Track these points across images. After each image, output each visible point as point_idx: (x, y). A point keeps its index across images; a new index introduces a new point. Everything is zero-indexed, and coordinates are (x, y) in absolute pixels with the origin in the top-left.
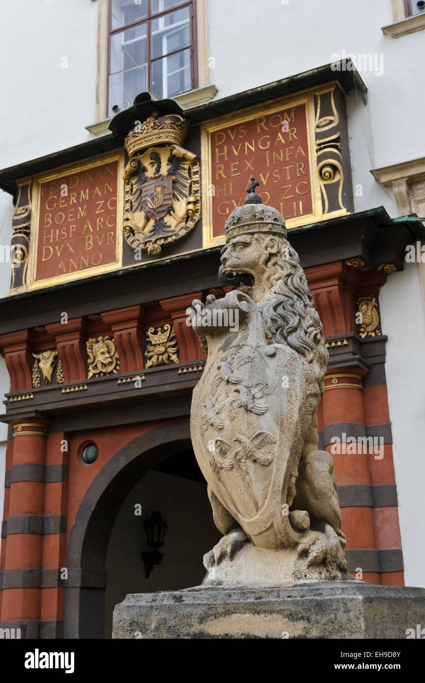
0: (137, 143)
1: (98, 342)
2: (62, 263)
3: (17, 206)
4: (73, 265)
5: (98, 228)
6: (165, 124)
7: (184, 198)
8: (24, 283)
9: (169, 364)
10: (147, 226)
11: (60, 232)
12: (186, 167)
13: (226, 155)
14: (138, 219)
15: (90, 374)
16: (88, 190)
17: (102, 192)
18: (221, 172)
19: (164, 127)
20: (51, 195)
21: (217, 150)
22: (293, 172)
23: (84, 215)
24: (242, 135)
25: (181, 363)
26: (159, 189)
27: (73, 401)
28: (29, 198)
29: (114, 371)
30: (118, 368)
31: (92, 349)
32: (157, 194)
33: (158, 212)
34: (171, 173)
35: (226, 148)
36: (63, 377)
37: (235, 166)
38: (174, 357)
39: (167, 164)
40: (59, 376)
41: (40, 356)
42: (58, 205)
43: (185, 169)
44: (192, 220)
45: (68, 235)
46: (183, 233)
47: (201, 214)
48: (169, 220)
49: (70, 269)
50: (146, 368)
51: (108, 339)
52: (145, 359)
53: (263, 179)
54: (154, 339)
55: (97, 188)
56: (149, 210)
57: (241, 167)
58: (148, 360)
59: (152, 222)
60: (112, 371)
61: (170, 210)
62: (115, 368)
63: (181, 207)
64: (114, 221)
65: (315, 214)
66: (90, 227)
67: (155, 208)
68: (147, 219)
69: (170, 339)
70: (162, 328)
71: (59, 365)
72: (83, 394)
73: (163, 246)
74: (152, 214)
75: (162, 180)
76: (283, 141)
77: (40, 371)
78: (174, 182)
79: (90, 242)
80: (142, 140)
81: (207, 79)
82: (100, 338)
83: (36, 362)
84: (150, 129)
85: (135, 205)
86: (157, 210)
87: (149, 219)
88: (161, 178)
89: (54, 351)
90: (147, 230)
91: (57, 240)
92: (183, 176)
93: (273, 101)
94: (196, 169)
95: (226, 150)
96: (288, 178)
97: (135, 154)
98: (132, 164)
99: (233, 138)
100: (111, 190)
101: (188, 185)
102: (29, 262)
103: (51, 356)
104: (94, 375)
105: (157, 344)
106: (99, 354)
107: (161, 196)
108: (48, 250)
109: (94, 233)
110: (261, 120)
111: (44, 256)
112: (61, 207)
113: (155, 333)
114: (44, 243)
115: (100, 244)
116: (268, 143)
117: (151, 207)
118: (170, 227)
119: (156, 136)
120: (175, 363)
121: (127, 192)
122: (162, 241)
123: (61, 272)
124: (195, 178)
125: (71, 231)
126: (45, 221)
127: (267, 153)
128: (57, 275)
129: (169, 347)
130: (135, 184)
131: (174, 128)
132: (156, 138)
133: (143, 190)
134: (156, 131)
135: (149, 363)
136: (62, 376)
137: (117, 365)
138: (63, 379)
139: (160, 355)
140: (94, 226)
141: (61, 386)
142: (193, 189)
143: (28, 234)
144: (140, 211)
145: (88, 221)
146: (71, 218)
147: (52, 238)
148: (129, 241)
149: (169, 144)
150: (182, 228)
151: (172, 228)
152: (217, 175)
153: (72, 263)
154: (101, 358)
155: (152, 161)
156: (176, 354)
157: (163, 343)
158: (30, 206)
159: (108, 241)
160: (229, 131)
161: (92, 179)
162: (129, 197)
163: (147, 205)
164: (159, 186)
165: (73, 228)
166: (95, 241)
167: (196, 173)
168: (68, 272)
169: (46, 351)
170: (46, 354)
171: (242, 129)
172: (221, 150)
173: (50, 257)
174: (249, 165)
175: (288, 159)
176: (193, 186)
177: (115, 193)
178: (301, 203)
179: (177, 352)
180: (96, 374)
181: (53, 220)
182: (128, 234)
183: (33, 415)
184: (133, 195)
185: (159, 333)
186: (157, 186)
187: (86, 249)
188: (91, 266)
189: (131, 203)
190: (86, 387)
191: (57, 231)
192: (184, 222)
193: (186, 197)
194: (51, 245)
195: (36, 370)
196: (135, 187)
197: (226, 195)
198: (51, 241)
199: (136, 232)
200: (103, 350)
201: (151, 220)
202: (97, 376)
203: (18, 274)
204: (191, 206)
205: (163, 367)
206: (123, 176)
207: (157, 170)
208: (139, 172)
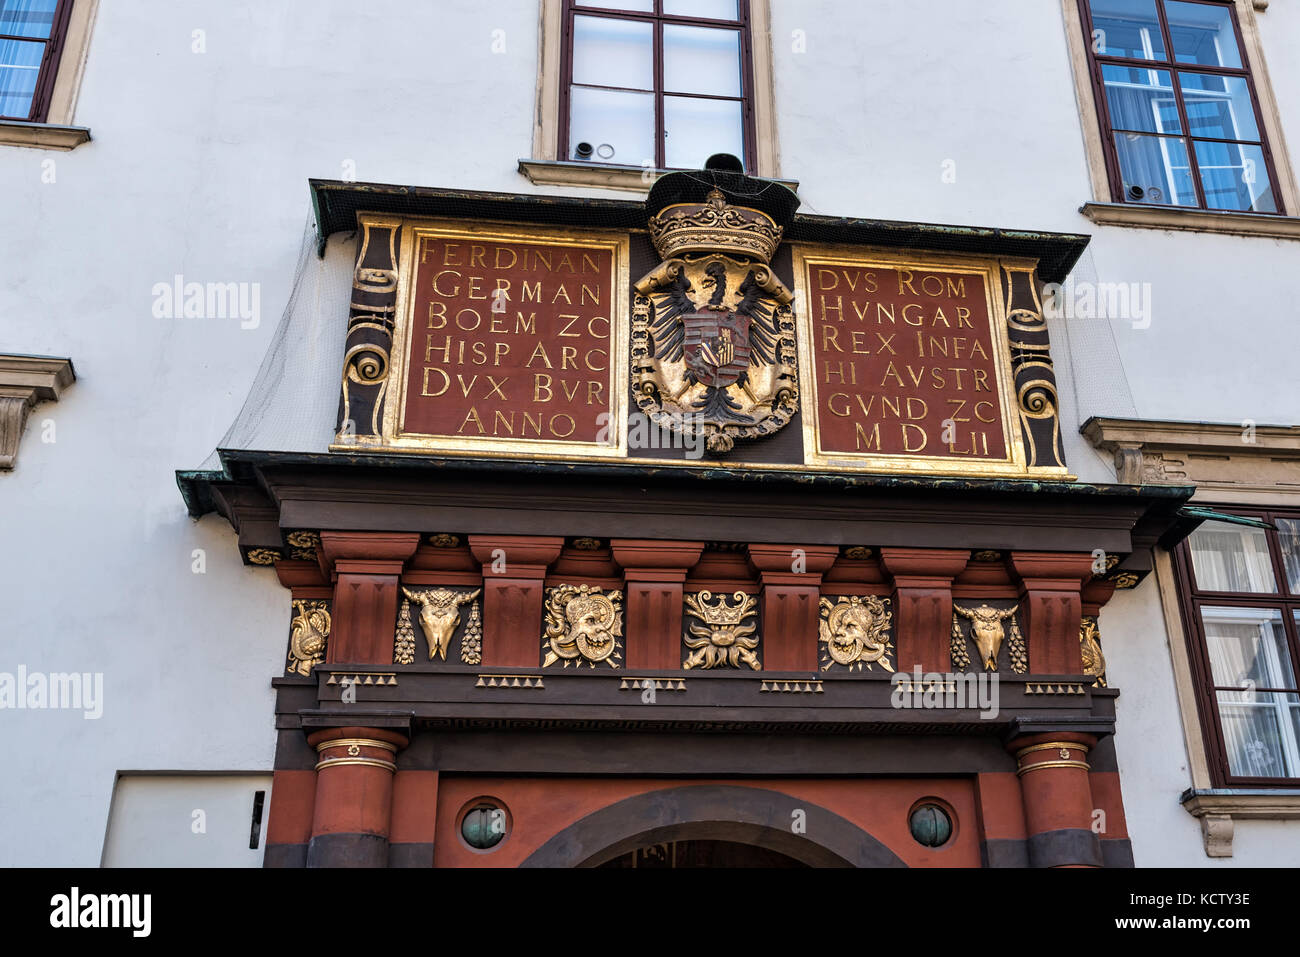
0: (696, 237)
1: (576, 595)
2: (473, 410)
3: (359, 265)
4: (501, 423)
5: (565, 364)
6: (754, 222)
7: (767, 364)
8: (375, 431)
9: (737, 668)
10: (688, 393)
11: (468, 349)
12: (771, 309)
13: (840, 313)
14: (672, 373)
15: (551, 658)
16: (539, 284)
17: (575, 298)
18: (833, 339)
19: (753, 227)
20: (447, 268)
21: (823, 298)
22: (968, 380)
23: (530, 329)
24: (872, 287)
25: (766, 670)
26: (726, 333)
27: (505, 707)
28: (393, 255)
29: (608, 660)
30: (618, 656)
31: (564, 607)
32: (723, 341)
33: (721, 375)
34: (745, 311)
35: (839, 300)
36: (480, 653)
37: (858, 337)
38: (750, 658)
39: (737, 293)
40: (470, 649)
41: (423, 597)
42: (464, 292)
43: (769, 314)
44: (784, 408)
45: (491, 359)
46: (771, 427)
47: (799, 402)
48: (733, 391)
49: (491, 430)
50: (686, 667)
51: (598, 593)
52: (686, 650)
53: (913, 376)
54: (711, 614)
55: (562, 287)
56: (701, 365)
57: (871, 342)
58: (691, 653)
59: (700, 389)
60: (605, 660)
61: (742, 380)
62: (611, 657)
63: (762, 379)
64: (603, 361)
65: (1012, 462)
66: (546, 358)
67: (717, 364)
68: (691, 379)
69: (745, 621)
70: (730, 595)
71: (470, 624)
72: (530, 697)
73: (736, 440)
74: (707, 374)
75: (729, 318)
76: (946, 323)
77: (420, 629)
78: (752, 329)
79: (546, 387)
80: (706, 236)
81: (776, 166)
82: (584, 587)
83: (406, 607)
84: (725, 222)
85: (662, 345)
86: (719, 371)
87: (697, 381)
88: (727, 314)
89: (460, 593)
90: (686, 399)
91: (461, 362)
92: (764, 323)
93: (930, 251)
94: (786, 318)
95: (840, 304)
96: (960, 388)
97: (681, 255)
98: (671, 268)
99: (853, 288)
100: (597, 301)
101: (774, 343)
102: (389, 388)
103: (454, 601)
104: (561, 659)
105: (715, 625)
106: (582, 620)
107: (730, 347)
108: (436, 377)
109: (556, 372)
110: (905, 276)
111: (425, 387)
112: (471, 297)
113: (714, 602)
114: (428, 359)
115: (570, 398)
116: (921, 318)
117: (709, 362)
118: (740, 408)
119: (735, 238)
120: (752, 669)
121: (640, 317)
122: (736, 432)
123: (471, 431)
124: (787, 334)
125: (498, 353)
126: (431, 315)
127: (919, 333)
128: (460, 434)
129: (741, 635)
130: (660, 306)
131: (769, 236)
132: (734, 241)
133: (687, 325)
134: (736, 229)
135: (695, 660)
136: (478, 649)
137: (616, 649)
138: (479, 656)
139: (722, 646)
140: (556, 359)
141: (477, 670)
142: (784, 354)
143: (391, 328)
144: (673, 361)
145: (540, 345)
146: (497, 326)
147: (447, 353)
148: (649, 411)
149: (754, 259)
150: (766, 418)
151: (744, 411)
152: (826, 343)
153: (499, 417)
154: (587, 629)
155: (710, 278)
156: (754, 654)
157: (729, 626)
158: (394, 273)
159: (590, 396)
160: (845, 272)
161: (549, 267)
162: (641, 326)
163: (698, 355)
164: (728, 329)
165: (503, 349)
166: (556, 387)
167: (788, 326)
168: (488, 433)
169: (436, 587)
170: (441, 595)
171: (870, 277)
172: (832, 301)
173: (442, 392)
174: (886, 344)
175: (957, 357)
176: (784, 348)
177: (605, 308)
178: (984, 436)
179: (759, 649)
180: (567, 659)
181: (451, 319)
182: (645, 398)
183: (405, 723)
184: (655, 326)
185: (722, 605)
186: (724, 328)
187: (536, 399)
188: (546, 435)
189: (650, 338)
190: (539, 684)
191: (462, 343)
192: (769, 409)
193: (771, 363)
194: (444, 367)
195: (408, 624)
196: (659, 316)
197: (843, 381)
198: (446, 360)
199: (663, 397)
200: (592, 614)
201: (698, 383)
202: (566, 664)
203: (360, 406)
204: (787, 383)
205: (726, 672)
206: (641, 285)
207: (718, 297)
208: (675, 288)
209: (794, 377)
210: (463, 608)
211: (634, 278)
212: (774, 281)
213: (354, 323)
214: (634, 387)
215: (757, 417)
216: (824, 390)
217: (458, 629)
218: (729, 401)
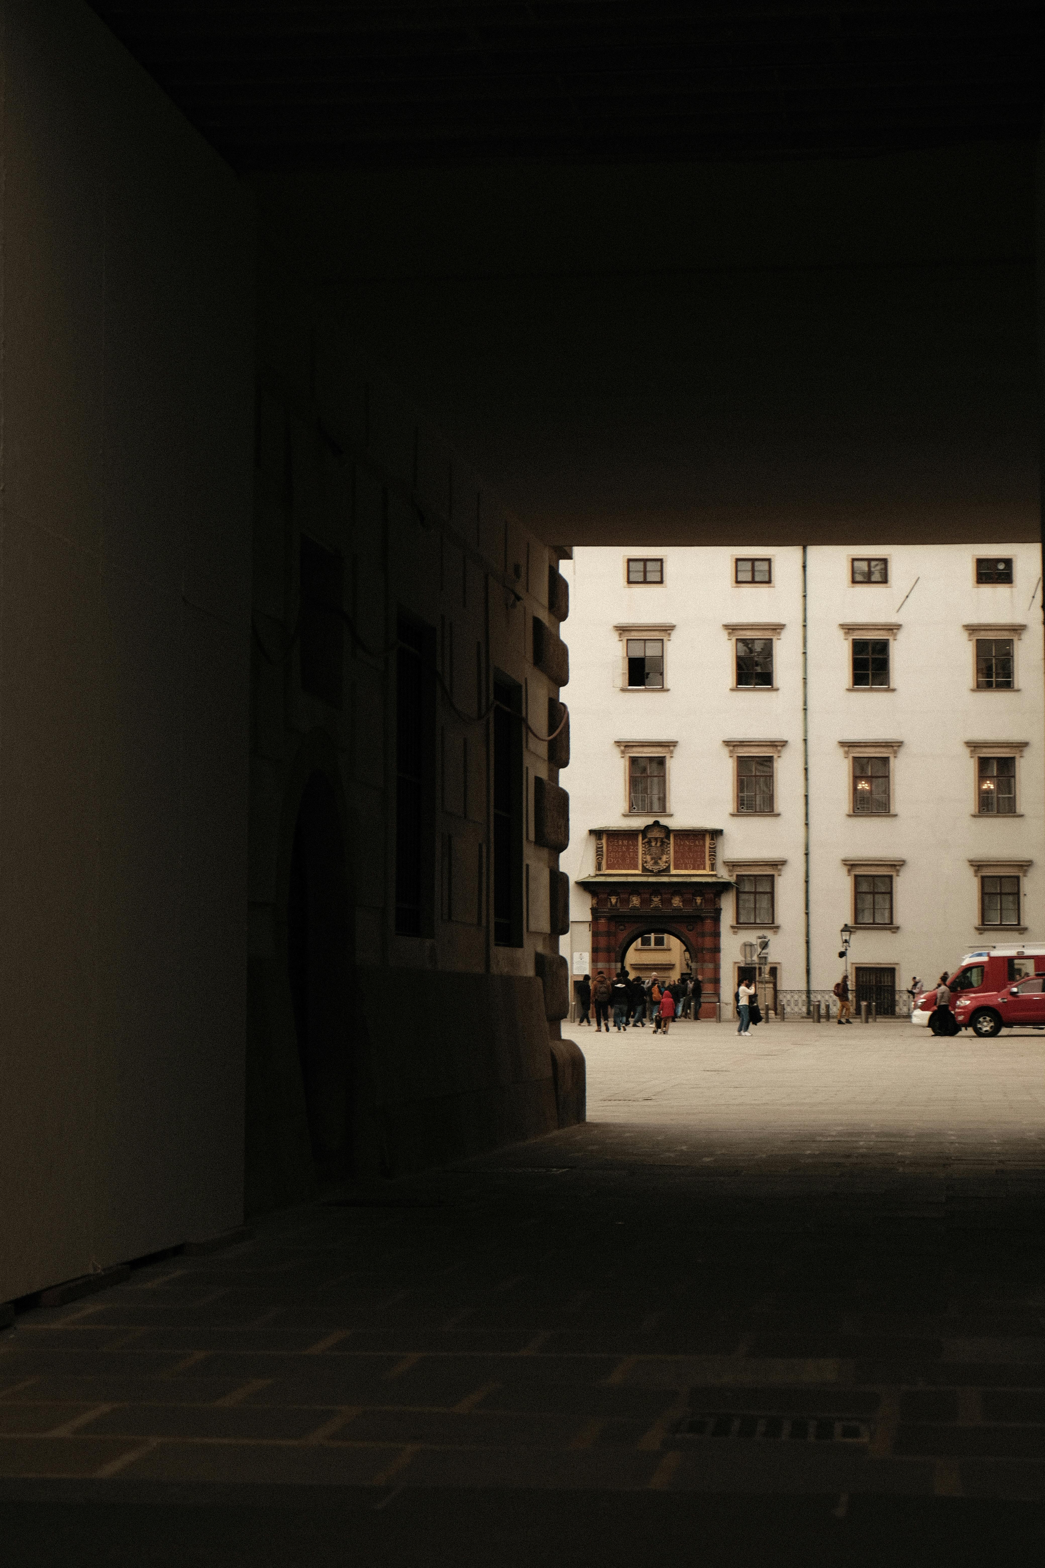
1: (634, 897)
7: (665, 855)
8: (602, 869)
10: (651, 861)
11: (615, 854)
14: (648, 858)
15: (630, 906)
17: (632, 843)
20: (611, 839)
21: (676, 840)
22: (700, 855)
23: (625, 850)
24: (685, 837)
31: (632, 898)
32: (656, 852)
34: (661, 846)
37: (682, 847)
38: (660, 906)
40: (618, 905)
43: (666, 846)
44: (667, 863)
46: (665, 867)
47: (670, 861)
48: (659, 861)
51: (637, 897)
53: (691, 855)
55: (630, 841)
56: (653, 856)
57: (684, 848)
59: (653, 861)
61: (660, 859)
63: (664, 858)
64: (637, 856)
65: (707, 871)
66: (628, 855)
68: (652, 859)
69: (659, 900)
71: (618, 901)
74: (654, 858)
76: (698, 844)
77: (611, 902)
78: (662, 849)
79: (628, 861)
85: (647, 853)
86: (656, 857)
90: (651, 863)
91: (614, 857)
95: (678, 841)
96: (699, 857)
98: (648, 840)
99: (681, 838)
100: (636, 843)
101: (666, 851)
102: (603, 863)
104: (632, 907)
107: (658, 853)
108: (611, 861)
109: (630, 858)
113: (655, 897)
115: (632, 862)
116: (693, 843)
118: (660, 864)
121: (643, 847)
123: (617, 869)
124: (669, 849)
127: (692, 846)
133: (651, 849)
135: (652, 906)
140: (630, 855)
143: (602, 852)
144: (649, 856)
148: (645, 865)
154: (634, 902)
159: (635, 862)
162: (643, 849)
164: (657, 850)
165: (621, 854)
166: (630, 861)
167: (669, 847)
174: (686, 848)
175: (699, 851)
176: (668, 852)
177: (637, 845)
178: (702, 866)
179: (662, 905)
184: (646, 849)
187: (627, 863)
188: (628, 869)
189: (645, 851)
192: (665, 864)
194: (611, 858)
195: (609, 902)
196: (647, 847)
197: (678, 856)
198: (612, 856)
199: (647, 862)
200: (636, 900)
203: (599, 867)
204: (667, 859)
205: (656, 908)
206: (644, 842)
207: (656, 844)
208: (649, 842)
209: (670, 857)
210: (617, 899)
211: (643, 839)
212: (665, 840)
213: (597, 852)
214: (643, 861)
215: (662, 865)
216: (675, 858)
217: (616, 902)
218: (658, 863)
